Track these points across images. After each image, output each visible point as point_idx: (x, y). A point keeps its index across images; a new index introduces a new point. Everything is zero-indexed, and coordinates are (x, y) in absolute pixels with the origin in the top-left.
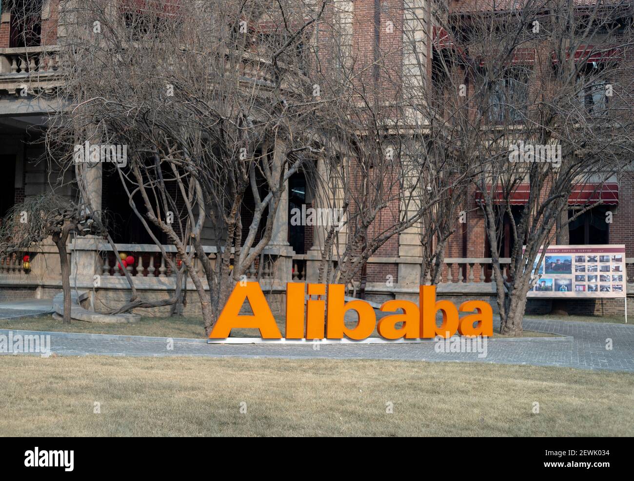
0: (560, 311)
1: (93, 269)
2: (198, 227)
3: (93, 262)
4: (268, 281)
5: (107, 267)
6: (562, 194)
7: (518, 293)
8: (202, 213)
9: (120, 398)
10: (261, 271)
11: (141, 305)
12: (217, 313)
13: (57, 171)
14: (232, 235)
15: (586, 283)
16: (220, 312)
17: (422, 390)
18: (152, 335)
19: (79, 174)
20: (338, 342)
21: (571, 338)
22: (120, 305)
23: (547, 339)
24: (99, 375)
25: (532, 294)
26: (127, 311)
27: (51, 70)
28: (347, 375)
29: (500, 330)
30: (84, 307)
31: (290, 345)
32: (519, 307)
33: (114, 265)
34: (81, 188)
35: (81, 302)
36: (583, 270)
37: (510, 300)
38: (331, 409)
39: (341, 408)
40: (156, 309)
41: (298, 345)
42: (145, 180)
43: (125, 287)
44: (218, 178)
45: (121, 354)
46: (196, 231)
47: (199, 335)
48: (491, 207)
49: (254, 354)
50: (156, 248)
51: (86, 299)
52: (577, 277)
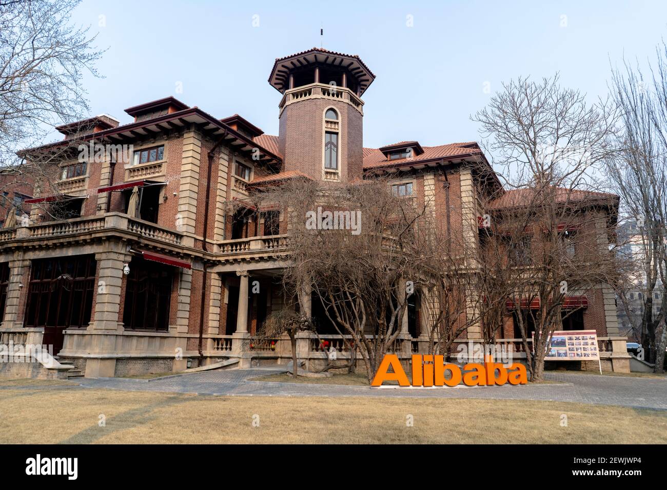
0: (562, 368)
1: (307, 348)
2: (362, 325)
3: (307, 344)
4: (398, 353)
5: (314, 347)
6: (561, 303)
7: (539, 359)
8: (364, 317)
9: (332, 423)
10: (395, 348)
11: (333, 367)
12: (374, 371)
13: (289, 298)
14: (381, 329)
15: (575, 352)
16: (377, 371)
17: (498, 417)
18: (340, 384)
19: (300, 298)
20: (441, 387)
21: (572, 384)
22: (321, 368)
23: (558, 385)
24: (317, 409)
25: (546, 358)
26: (326, 371)
27: (285, 246)
28: (452, 408)
29: (531, 380)
30: (303, 369)
31: (416, 390)
32: (541, 366)
33: (319, 346)
34: (301, 305)
35: (302, 366)
36: (573, 345)
37: (535, 362)
38: (451, 430)
39: (457, 429)
40: (340, 369)
41: (420, 389)
42: (335, 300)
43: (324, 357)
44: (372, 299)
45: (326, 396)
46: (362, 328)
47: (365, 384)
48: (520, 311)
49: (397, 395)
50: (340, 337)
51: (304, 364)
52: (569, 348)
